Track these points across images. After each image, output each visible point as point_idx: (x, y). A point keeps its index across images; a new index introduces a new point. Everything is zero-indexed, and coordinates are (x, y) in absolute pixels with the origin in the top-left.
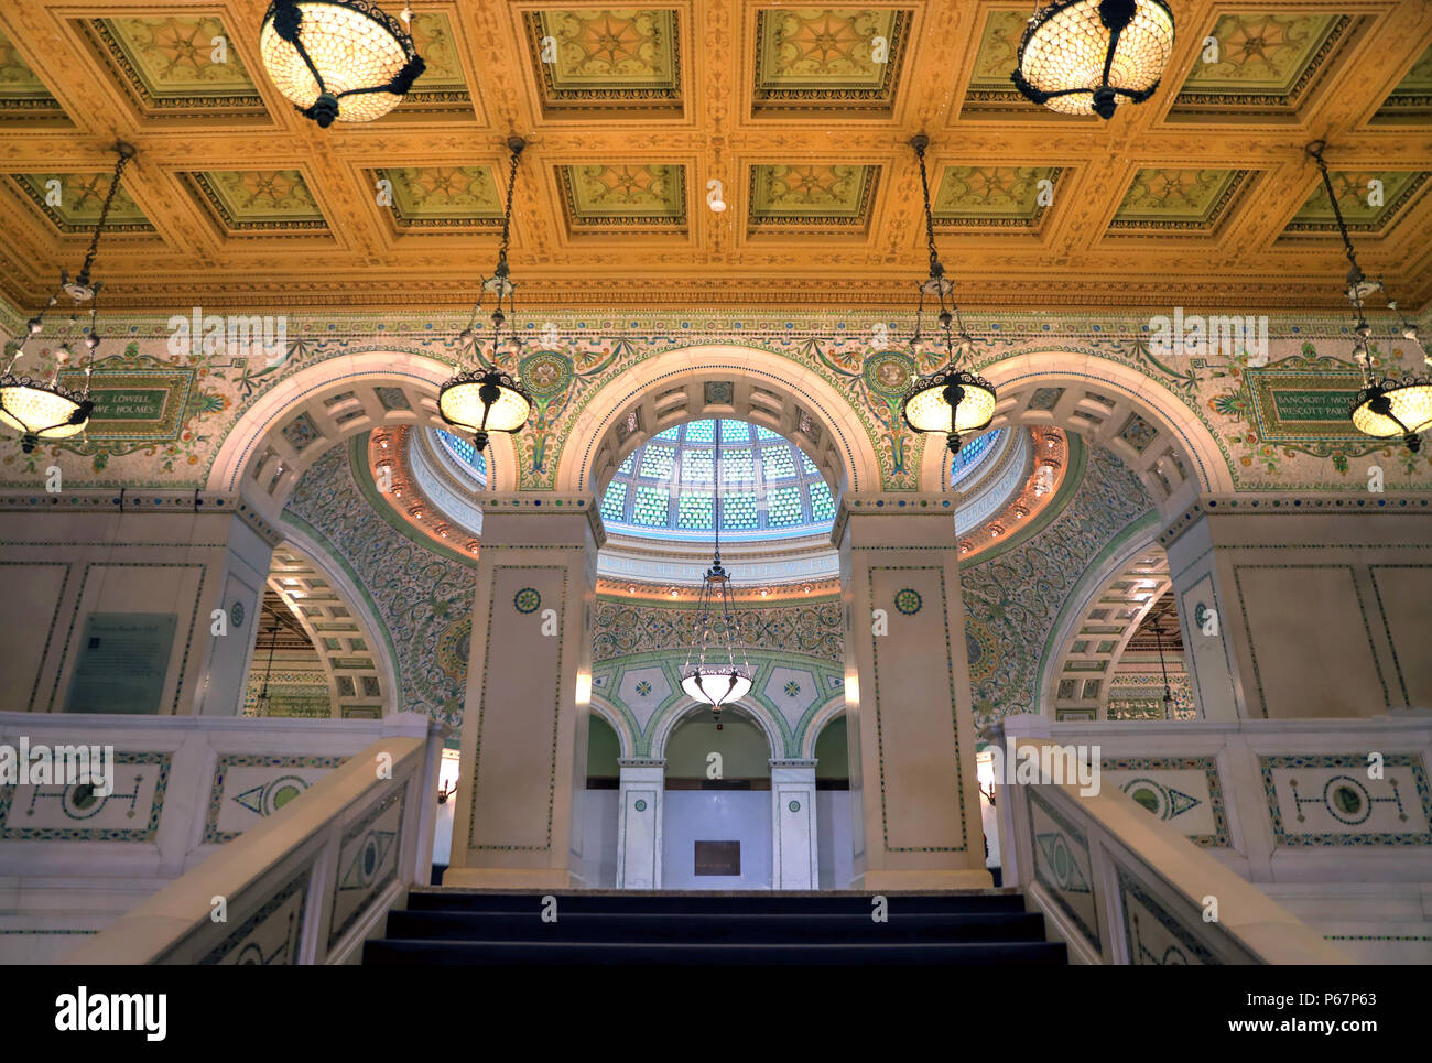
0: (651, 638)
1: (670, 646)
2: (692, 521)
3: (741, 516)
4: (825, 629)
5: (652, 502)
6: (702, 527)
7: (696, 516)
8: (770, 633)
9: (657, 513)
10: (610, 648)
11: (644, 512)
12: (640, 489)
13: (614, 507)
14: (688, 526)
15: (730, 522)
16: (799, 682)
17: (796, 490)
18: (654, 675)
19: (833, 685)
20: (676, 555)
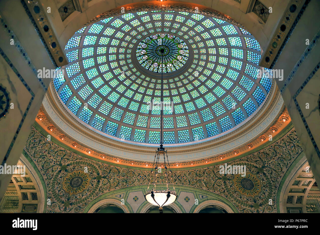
0: (139, 181)
1: (145, 184)
2: (153, 141)
3: (169, 140)
4: (198, 178)
5: (140, 134)
6: (156, 143)
7: (155, 139)
8: (179, 179)
9: (142, 138)
10: (125, 184)
11: (137, 137)
12: (136, 130)
13: (127, 135)
14: (152, 142)
15: (166, 141)
16: (189, 197)
17: (188, 130)
18: (140, 194)
19: (201, 198)
20: (147, 152)
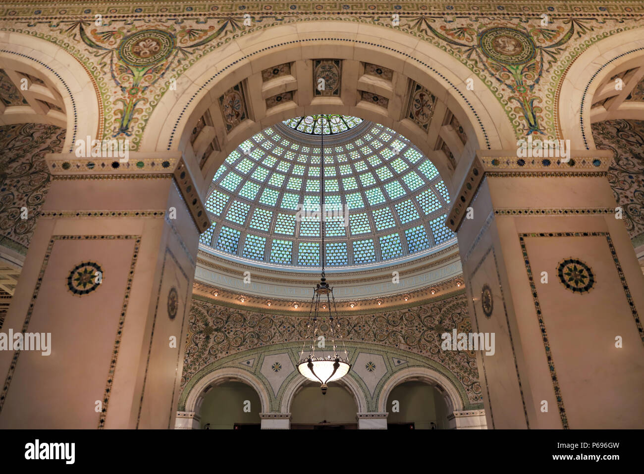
0: (282, 334)
1: (293, 340)
2: (307, 261)
3: (337, 258)
4: (391, 328)
5: (282, 249)
6: (313, 264)
7: (309, 258)
8: (356, 331)
9: (285, 256)
10: (256, 341)
11: (277, 255)
12: (274, 241)
13: (258, 252)
14: (304, 264)
15: (330, 261)
16: (375, 362)
17: (371, 241)
18: (284, 359)
19: (397, 364)
20: (296, 282)
